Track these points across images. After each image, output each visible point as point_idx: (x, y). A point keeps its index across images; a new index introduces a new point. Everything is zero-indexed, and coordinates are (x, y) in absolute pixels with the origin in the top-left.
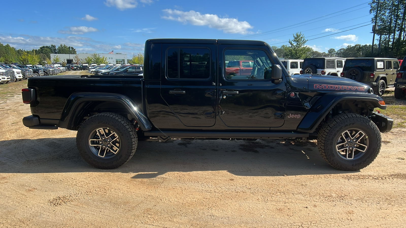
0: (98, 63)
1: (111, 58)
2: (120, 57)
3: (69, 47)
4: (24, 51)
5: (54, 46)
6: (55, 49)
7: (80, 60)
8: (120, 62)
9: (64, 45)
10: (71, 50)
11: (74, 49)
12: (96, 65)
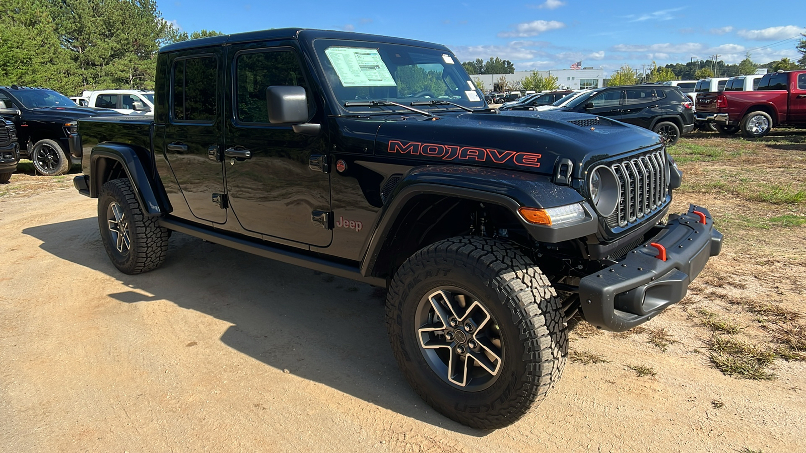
0: (538, 88)
1: (571, 79)
2: (589, 76)
3: (504, 61)
4: (436, 72)
5: (479, 62)
6: (481, 67)
7: (508, 84)
8: (587, 85)
9: (497, 58)
10: (506, 66)
11: (512, 64)
12: (534, 92)
